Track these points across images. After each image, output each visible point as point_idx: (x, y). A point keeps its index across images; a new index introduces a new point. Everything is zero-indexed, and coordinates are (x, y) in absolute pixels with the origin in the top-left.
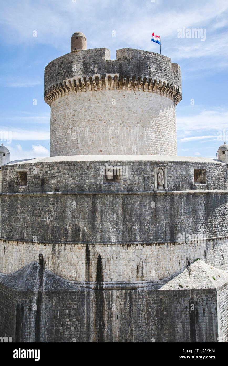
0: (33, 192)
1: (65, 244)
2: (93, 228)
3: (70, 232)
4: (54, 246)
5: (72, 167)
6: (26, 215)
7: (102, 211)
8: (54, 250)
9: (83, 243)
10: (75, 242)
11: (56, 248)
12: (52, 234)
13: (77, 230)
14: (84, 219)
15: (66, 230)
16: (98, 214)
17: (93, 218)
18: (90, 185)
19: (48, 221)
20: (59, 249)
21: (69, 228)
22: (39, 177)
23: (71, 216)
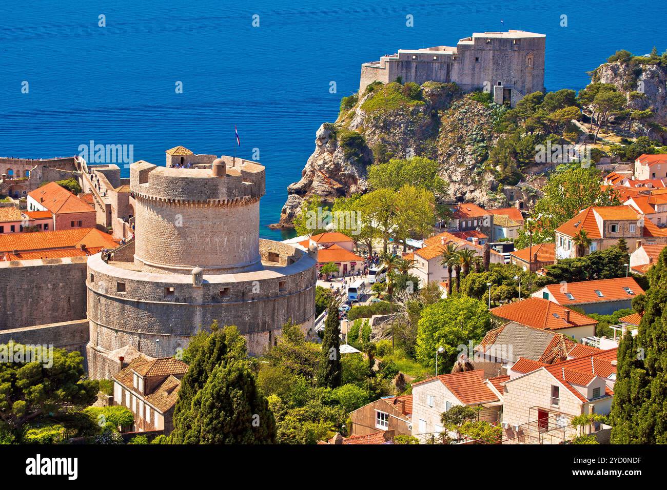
0: (236, 301)
1: (258, 333)
2: (273, 320)
3: (261, 325)
4: (251, 334)
5: (263, 283)
6: (229, 318)
7: (277, 309)
8: (250, 338)
9: (268, 330)
10: (263, 331)
11: (252, 336)
12: (249, 327)
13: (264, 323)
14: (269, 315)
15: (258, 324)
16: (276, 311)
17: (273, 314)
18: (272, 294)
19: (247, 319)
20: (254, 337)
21: (260, 322)
22: (241, 291)
23: (261, 314)
